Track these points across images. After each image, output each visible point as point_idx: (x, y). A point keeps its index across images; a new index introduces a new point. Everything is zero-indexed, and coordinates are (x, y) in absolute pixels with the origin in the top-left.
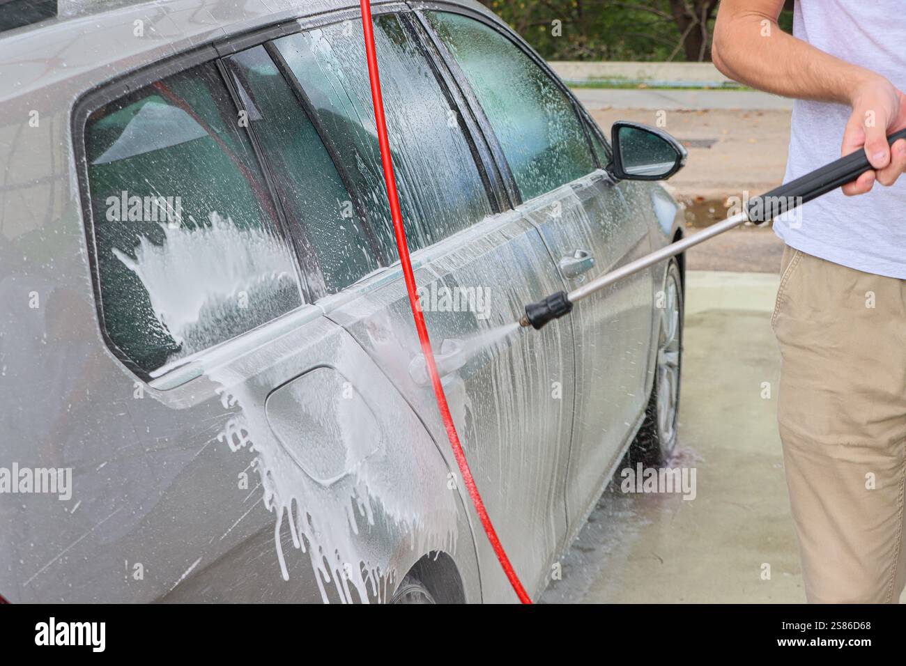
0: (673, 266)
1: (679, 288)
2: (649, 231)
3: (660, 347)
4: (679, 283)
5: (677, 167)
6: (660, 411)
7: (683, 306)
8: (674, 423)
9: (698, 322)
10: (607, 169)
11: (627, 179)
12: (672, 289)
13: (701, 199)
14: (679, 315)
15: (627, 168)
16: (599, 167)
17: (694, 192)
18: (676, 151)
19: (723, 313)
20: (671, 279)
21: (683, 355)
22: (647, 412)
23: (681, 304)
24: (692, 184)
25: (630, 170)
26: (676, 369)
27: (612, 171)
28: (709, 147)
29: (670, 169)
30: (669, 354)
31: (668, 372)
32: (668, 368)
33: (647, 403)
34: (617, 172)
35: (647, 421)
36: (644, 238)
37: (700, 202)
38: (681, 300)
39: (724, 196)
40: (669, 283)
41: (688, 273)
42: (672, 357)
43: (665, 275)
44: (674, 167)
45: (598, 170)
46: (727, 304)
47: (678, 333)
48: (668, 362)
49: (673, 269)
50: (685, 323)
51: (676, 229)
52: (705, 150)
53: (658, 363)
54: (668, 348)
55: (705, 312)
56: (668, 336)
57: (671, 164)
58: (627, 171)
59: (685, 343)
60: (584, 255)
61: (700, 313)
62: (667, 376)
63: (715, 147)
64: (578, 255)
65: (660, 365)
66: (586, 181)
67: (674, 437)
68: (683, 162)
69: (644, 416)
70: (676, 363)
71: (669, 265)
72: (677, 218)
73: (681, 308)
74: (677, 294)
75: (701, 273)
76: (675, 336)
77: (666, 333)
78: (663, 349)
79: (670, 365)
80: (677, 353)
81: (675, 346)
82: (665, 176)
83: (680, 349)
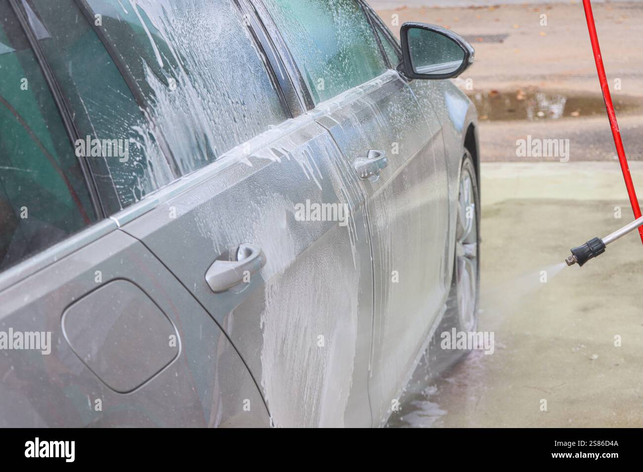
0: (467, 160)
1: (474, 181)
2: (442, 129)
3: (457, 240)
4: (474, 176)
5: (466, 65)
6: (461, 302)
7: (479, 198)
8: (475, 312)
9: (496, 212)
10: (398, 69)
11: (417, 78)
12: (467, 183)
13: (494, 92)
14: (476, 208)
15: (417, 68)
16: (390, 67)
17: (488, 86)
18: (463, 49)
19: (520, 203)
20: (466, 173)
21: (482, 246)
22: (448, 303)
23: (477, 196)
24: (486, 78)
25: (420, 70)
26: (475, 261)
27: (402, 71)
28: (501, 41)
29: (458, 66)
30: (468, 246)
31: (467, 263)
32: (468, 260)
33: (448, 294)
34: (408, 71)
35: (448, 311)
36: (438, 133)
37: (494, 95)
38: (477, 193)
39: (517, 89)
40: (464, 177)
41: (483, 166)
42: (471, 249)
43: (460, 169)
44: (462, 65)
45: (389, 70)
46: (524, 194)
47: (475, 227)
48: (466, 254)
49: (467, 164)
50: (482, 214)
51: (469, 124)
52: (498, 45)
53: (457, 255)
54: (466, 240)
55: (503, 203)
56: (465, 229)
57: (459, 63)
58: (418, 70)
59: (482, 234)
60: (378, 155)
61: (496, 204)
62: (466, 268)
63: (507, 42)
64: (371, 155)
65: (458, 257)
66: (378, 81)
67: (475, 326)
68: (470, 60)
69: (445, 307)
70: (474, 254)
71: (464, 160)
72: (468, 113)
73: (477, 200)
74: (473, 187)
75: (497, 164)
76: (472, 228)
77: (464, 226)
78: (461, 242)
79: (469, 257)
80: (475, 244)
81: (473, 238)
82: (455, 74)
83: (478, 240)
